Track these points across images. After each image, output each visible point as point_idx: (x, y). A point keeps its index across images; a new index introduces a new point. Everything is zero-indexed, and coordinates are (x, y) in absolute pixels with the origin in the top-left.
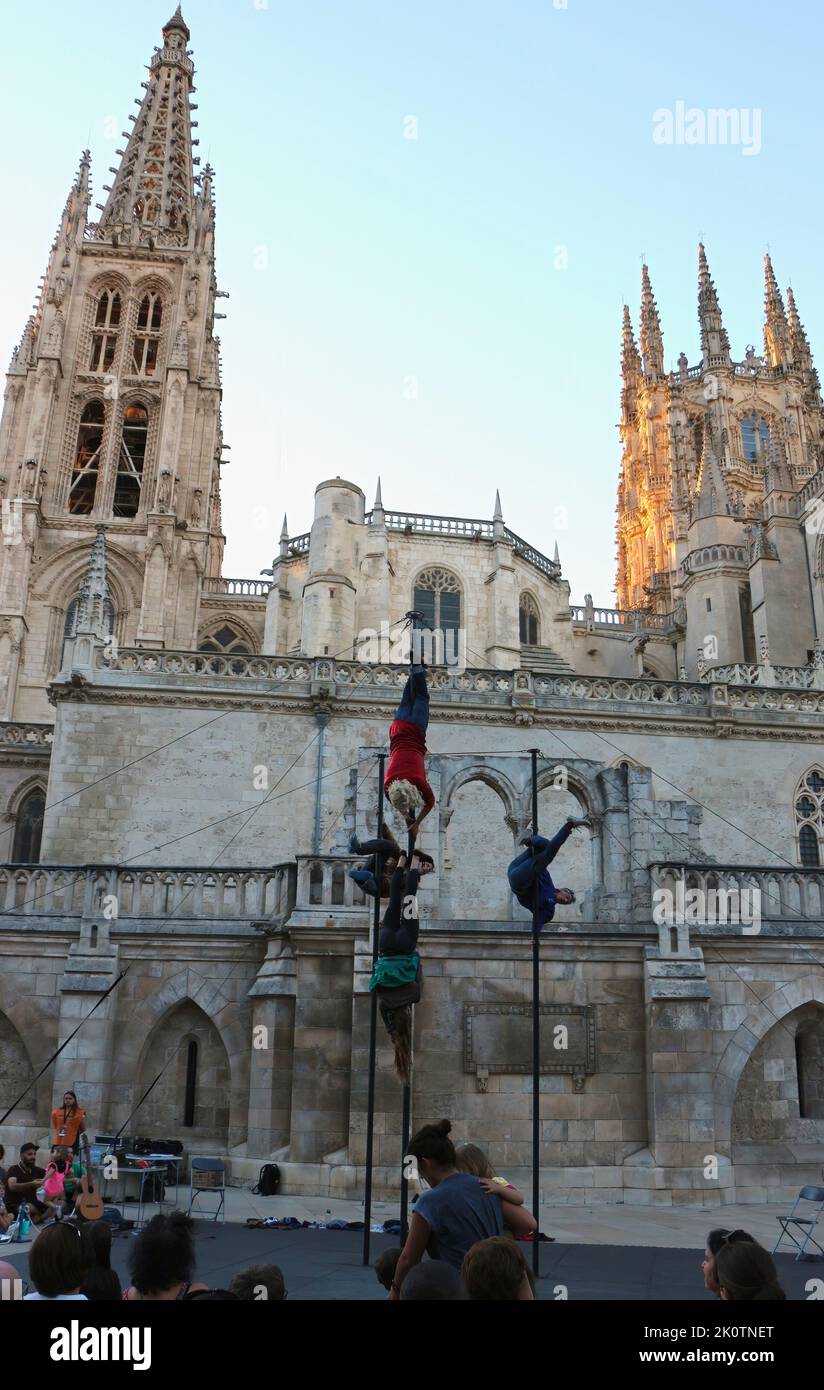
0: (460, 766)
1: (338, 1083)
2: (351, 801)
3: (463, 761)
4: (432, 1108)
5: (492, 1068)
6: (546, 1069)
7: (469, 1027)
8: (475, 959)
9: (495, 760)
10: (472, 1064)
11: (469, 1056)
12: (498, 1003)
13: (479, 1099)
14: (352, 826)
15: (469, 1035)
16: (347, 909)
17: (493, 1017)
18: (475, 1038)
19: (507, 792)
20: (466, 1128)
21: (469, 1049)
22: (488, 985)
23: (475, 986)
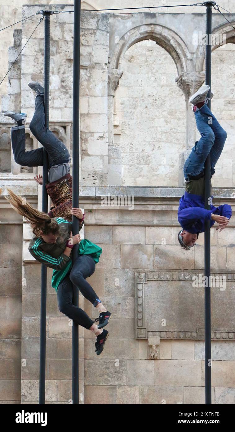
0: (129, 24)
1: (9, 351)
2: (16, 64)
3: (133, 19)
4: (103, 375)
5: (163, 334)
6: (218, 336)
7: (140, 294)
8: (145, 226)
9: (167, 17)
10: (143, 331)
11: (140, 324)
12: (168, 270)
13: (151, 365)
14: (17, 91)
15: (140, 302)
16: (15, 177)
17: (164, 284)
18: (145, 305)
19: (179, 52)
20: (137, 394)
21: (140, 316)
22: (158, 252)
23: (146, 253)
